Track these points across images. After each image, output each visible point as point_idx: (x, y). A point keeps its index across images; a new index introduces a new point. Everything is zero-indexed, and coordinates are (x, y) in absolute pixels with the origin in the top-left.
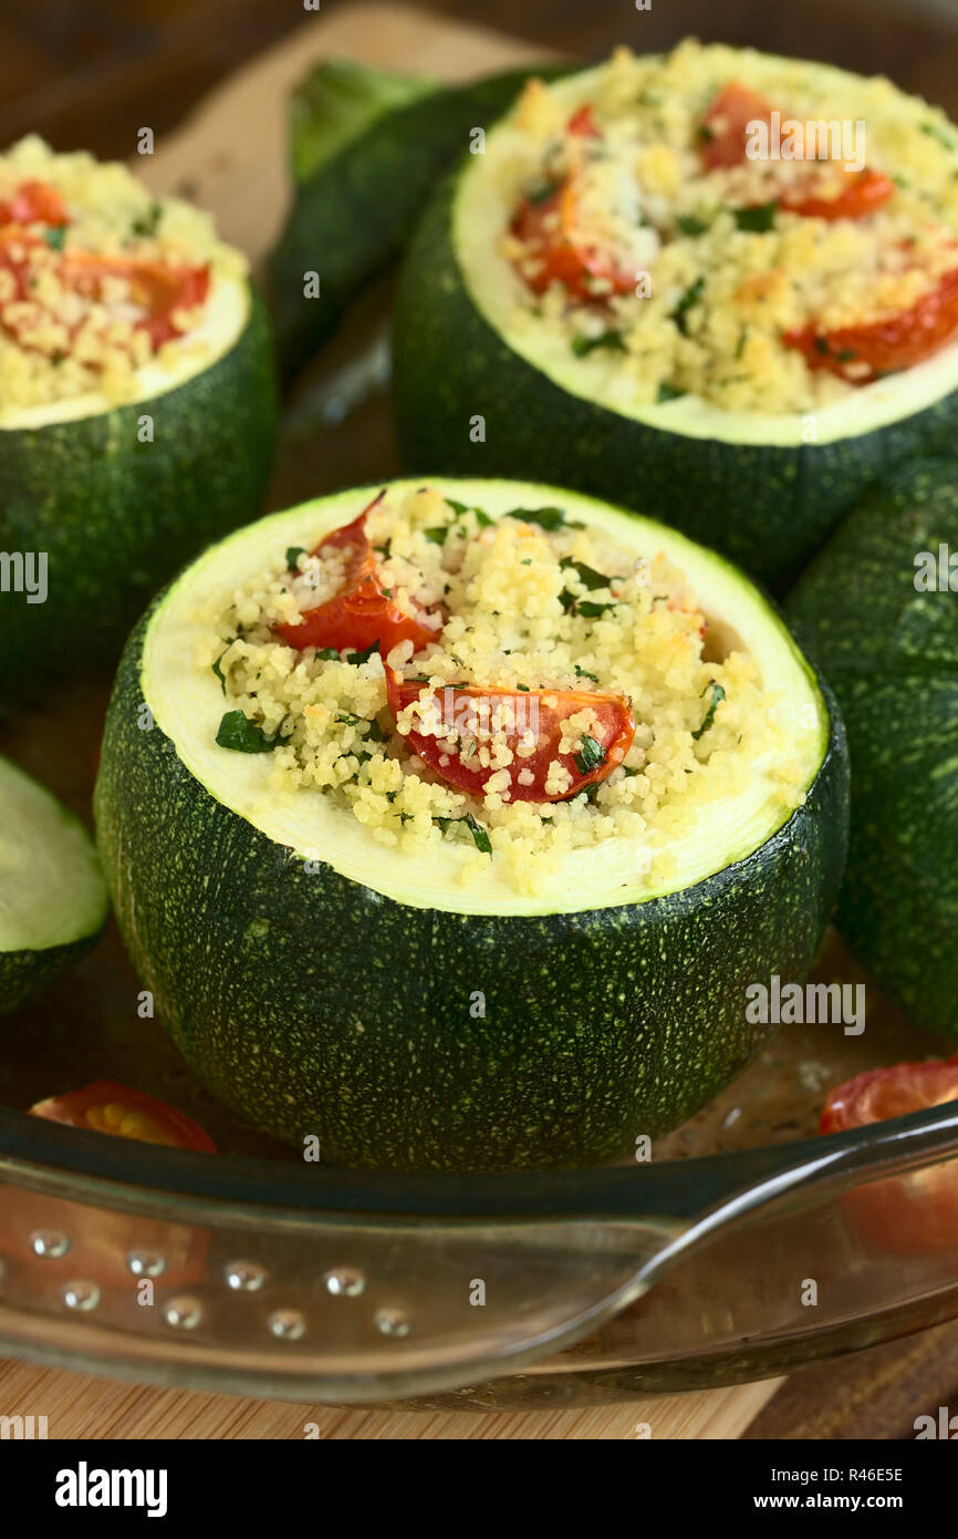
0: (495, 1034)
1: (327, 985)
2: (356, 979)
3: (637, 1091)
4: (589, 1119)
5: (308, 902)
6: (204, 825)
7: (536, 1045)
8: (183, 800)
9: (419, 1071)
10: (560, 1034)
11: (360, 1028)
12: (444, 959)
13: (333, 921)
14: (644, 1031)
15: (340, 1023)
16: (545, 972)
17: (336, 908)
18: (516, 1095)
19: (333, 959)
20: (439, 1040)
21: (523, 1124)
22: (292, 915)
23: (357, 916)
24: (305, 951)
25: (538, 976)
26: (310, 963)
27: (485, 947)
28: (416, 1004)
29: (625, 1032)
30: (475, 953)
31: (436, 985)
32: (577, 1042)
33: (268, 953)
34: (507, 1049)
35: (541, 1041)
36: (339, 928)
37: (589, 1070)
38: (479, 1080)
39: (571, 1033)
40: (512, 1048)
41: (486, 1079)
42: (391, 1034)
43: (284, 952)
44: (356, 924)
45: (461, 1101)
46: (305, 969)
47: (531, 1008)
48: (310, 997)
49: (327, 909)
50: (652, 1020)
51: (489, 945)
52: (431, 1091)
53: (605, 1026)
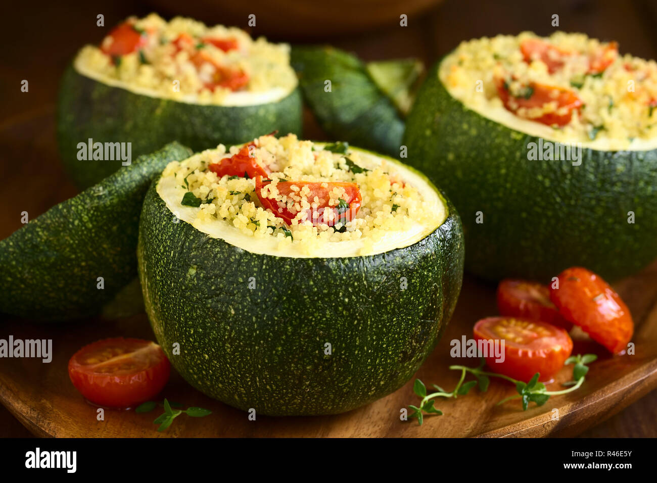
0: (290, 313)
1: (220, 294)
2: (231, 289)
3: (356, 352)
4: (335, 365)
5: (213, 255)
6: (173, 229)
7: (308, 320)
8: (165, 221)
9: (258, 332)
10: (319, 315)
11: (233, 312)
12: (268, 275)
13: (222, 262)
14: (357, 319)
15: (225, 311)
16: (312, 283)
17: (224, 256)
18: (301, 347)
19: (222, 280)
20: (266, 316)
21: (305, 364)
22: (206, 262)
23: (233, 259)
24: (211, 278)
25: (309, 285)
26: (212, 284)
27: (285, 270)
28: (256, 298)
29: (349, 318)
30: (281, 272)
31: (264, 288)
32: (327, 320)
33: (196, 282)
34: (295, 321)
35: (310, 318)
36: (225, 266)
37: (333, 336)
38: (284, 337)
39: (324, 315)
40: (298, 321)
41: (287, 336)
42: (246, 314)
43: (202, 280)
44: (232, 263)
45: (277, 348)
46: (211, 287)
47: (306, 301)
48: (213, 301)
49: (220, 257)
50: (361, 314)
51: (287, 269)
52: (263, 343)
53: (340, 313)
